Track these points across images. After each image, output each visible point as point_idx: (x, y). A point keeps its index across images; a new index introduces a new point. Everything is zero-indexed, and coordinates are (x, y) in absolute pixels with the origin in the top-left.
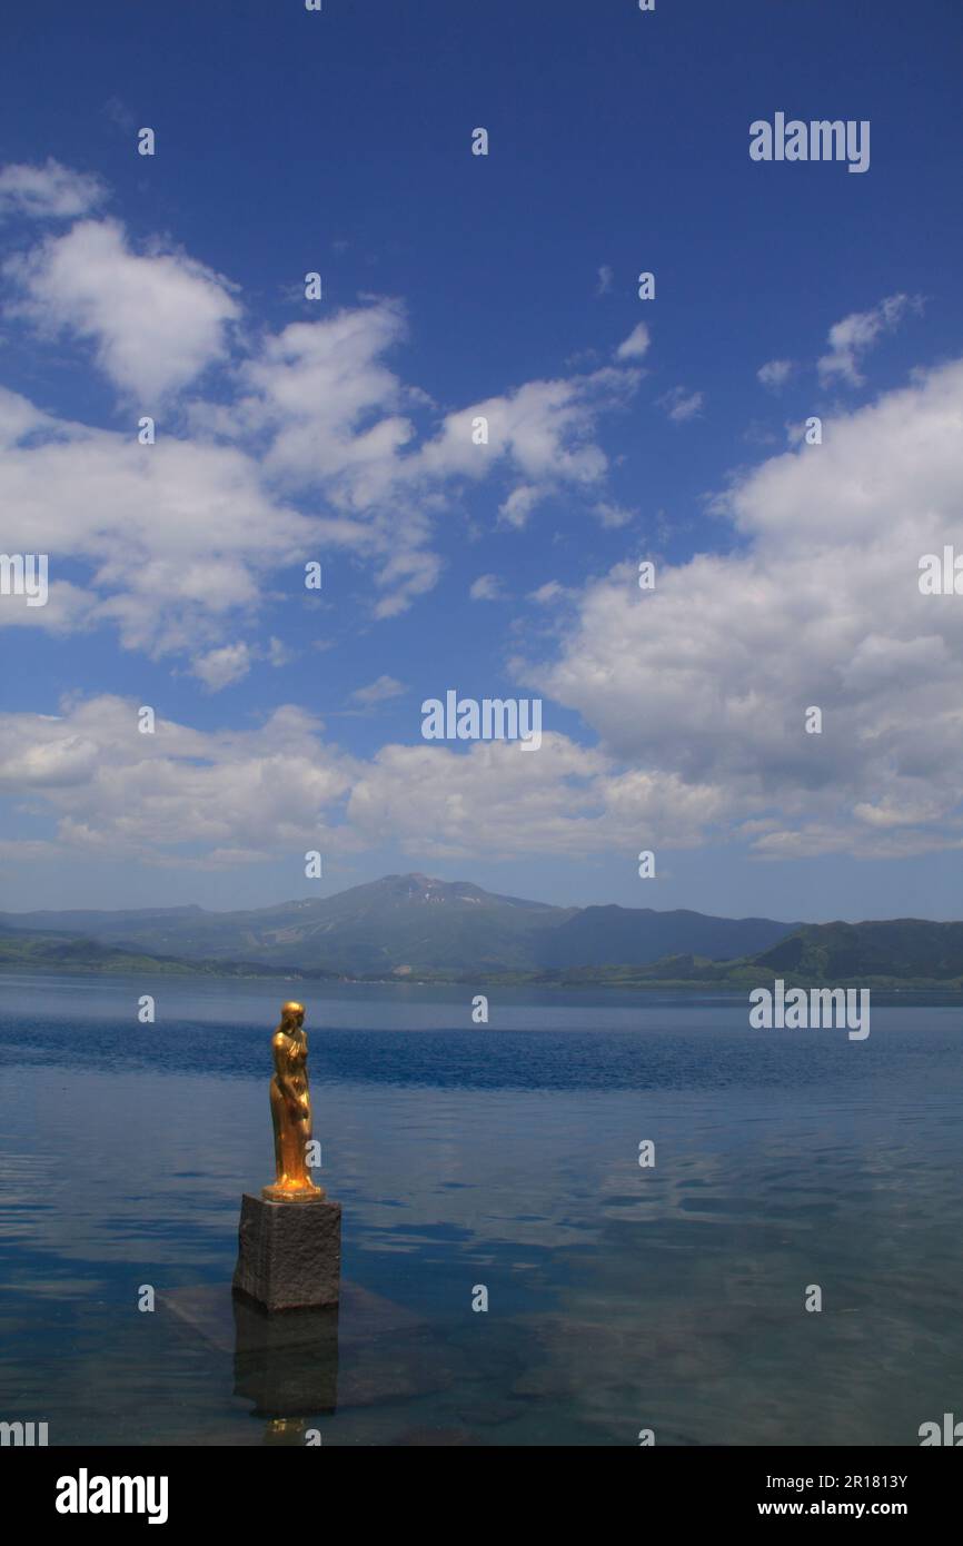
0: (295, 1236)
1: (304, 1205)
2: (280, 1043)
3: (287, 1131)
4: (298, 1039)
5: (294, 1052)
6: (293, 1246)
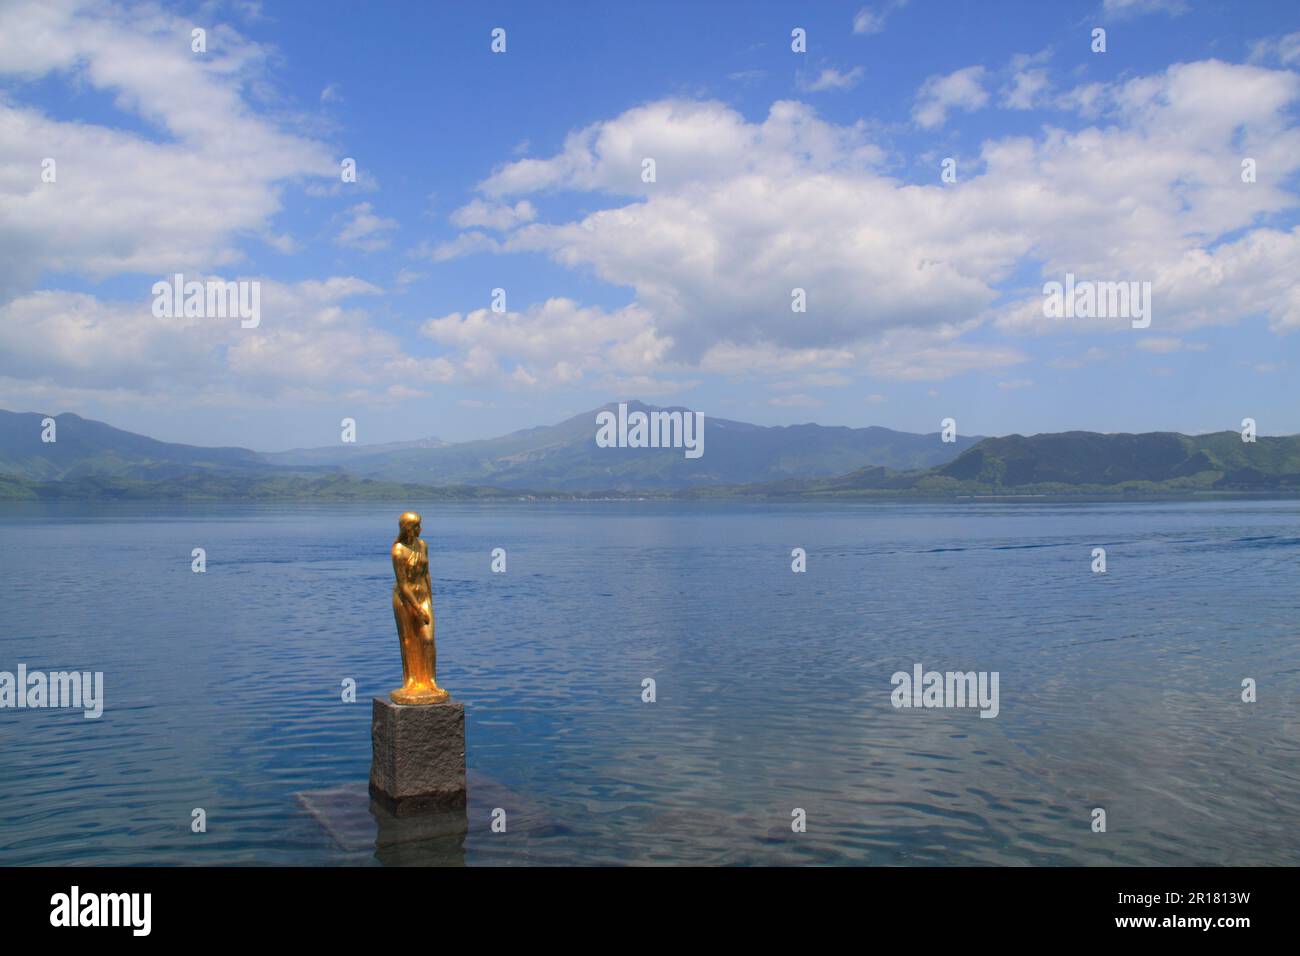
0: (419, 736)
1: (426, 707)
2: (398, 553)
3: (410, 637)
4: (418, 548)
5: (412, 562)
6: (417, 746)
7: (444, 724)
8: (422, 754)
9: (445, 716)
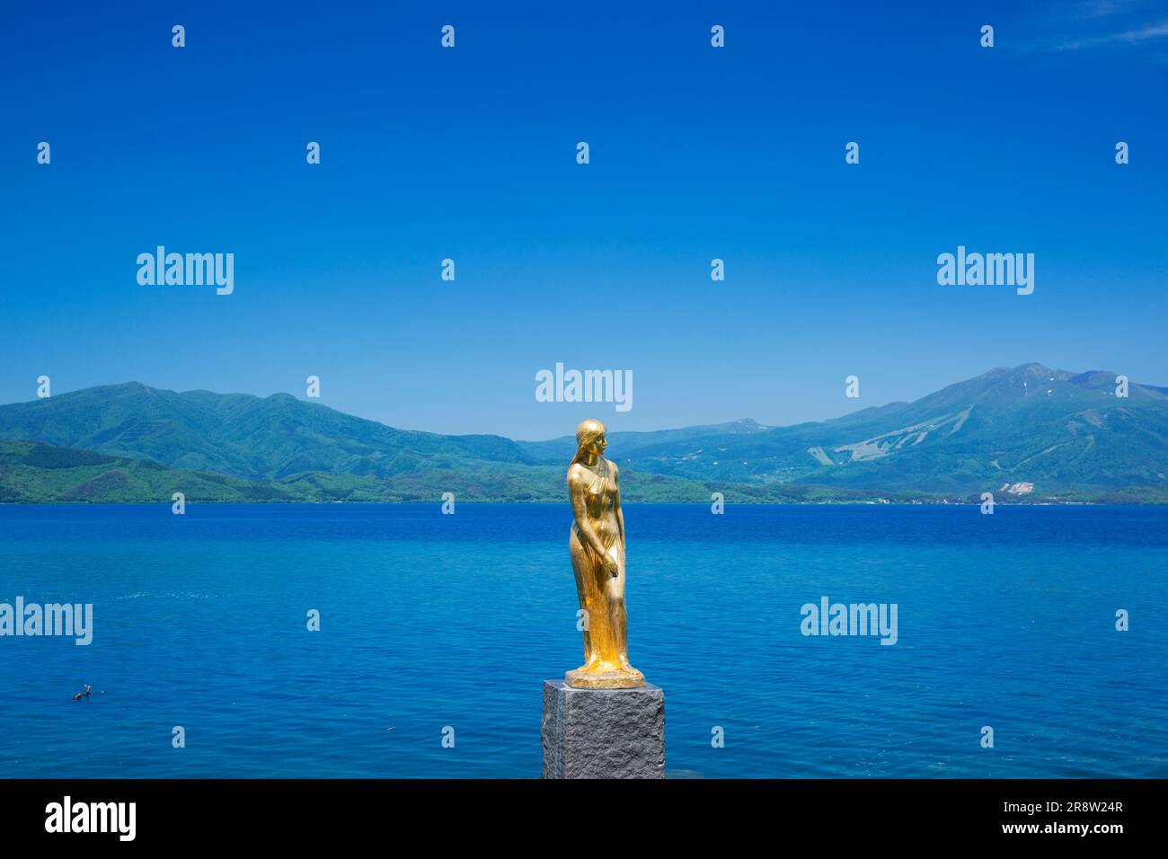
0: (600, 734)
1: (609, 693)
2: (576, 477)
4: (602, 470)
5: (595, 489)
6: (596, 749)
7: (635, 718)
8: (602, 759)
9: (638, 707)
